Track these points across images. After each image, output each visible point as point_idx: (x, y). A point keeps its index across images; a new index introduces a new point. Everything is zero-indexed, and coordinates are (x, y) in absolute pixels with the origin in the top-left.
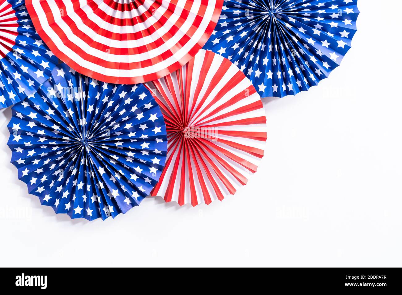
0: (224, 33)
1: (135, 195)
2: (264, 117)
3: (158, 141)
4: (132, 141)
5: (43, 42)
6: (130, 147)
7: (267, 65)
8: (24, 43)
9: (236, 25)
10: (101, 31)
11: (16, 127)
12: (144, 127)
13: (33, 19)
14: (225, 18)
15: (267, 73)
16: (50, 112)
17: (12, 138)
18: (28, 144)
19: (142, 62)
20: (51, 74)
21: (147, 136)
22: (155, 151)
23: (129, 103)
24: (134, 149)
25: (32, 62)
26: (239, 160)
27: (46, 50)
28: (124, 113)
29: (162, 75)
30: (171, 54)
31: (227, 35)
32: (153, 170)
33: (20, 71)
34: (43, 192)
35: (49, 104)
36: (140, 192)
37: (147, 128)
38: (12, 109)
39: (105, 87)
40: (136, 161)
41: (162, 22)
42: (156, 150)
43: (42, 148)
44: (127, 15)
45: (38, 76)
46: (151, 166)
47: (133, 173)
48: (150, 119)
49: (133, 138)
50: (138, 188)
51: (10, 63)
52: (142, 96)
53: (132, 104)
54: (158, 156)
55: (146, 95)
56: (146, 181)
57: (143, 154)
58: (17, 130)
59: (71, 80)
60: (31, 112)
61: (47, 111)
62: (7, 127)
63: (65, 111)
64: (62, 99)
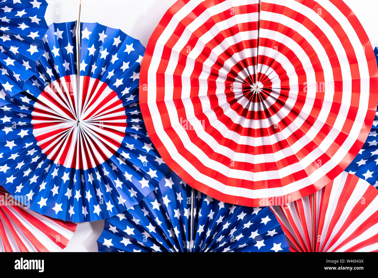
0: (372, 154)
5: (153, 146)
8: (131, 147)
10: (224, 141)
11: (108, 243)
13: (146, 120)
14: (375, 135)
16: (151, 228)
19: (269, 181)
20: (158, 185)
23: (249, 227)
25: (138, 169)
27: (156, 157)
28: (241, 239)
29: (293, 199)
30: (306, 176)
31: (376, 157)
33: (122, 179)
35: (151, 219)
38: (106, 221)
39: (221, 205)
41: (297, 135)
44: (256, 125)
45: (143, 186)
48: (272, 249)
51: (111, 167)
52: (266, 220)
53: (252, 229)
55: (271, 220)
58: (109, 247)
59: (180, 193)
60: (128, 226)
61: (147, 227)
62: (97, 242)
63: (170, 229)
64: (167, 214)
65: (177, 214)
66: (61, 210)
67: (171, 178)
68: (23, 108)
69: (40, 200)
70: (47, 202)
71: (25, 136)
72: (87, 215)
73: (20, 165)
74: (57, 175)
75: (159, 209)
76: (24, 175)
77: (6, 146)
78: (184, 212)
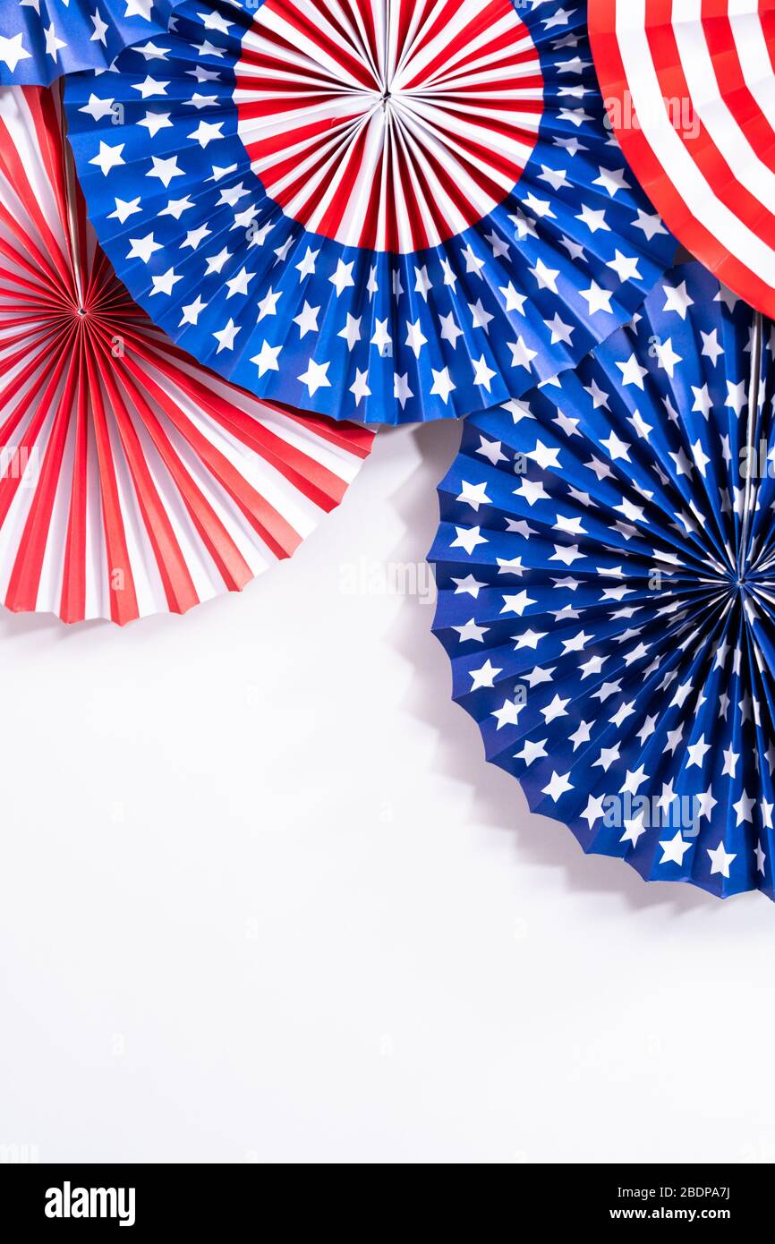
5: (629, 177)
8: (556, 178)
11: (474, 494)
13: (607, 90)
16: (616, 448)
17: (446, 535)
18: (512, 566)
20: (642, 305)
25: (576, 251)
27: (639, 211)
33: (525, 283)
34: (538, 761)
35: (616, 419)
38: (467, 423)
43: (557, 586)
45: (592, 310)
51: (490, 246)
58: (476, 508)
59: (714, 332)
60: (539, 442)
61: (603, 442)
62: (438, 490)
63: (676, 451)
64: (667, 403)
65: (702, 401)
66: (327, 383)
67: (683, 284)
68: (206, 49)
69: (258, 351)
70: (279, 358)
71: (213, 143)
72: (408, 400)
73: (194, 238)
74: (312, 270)
75: (641, 385)
76: (209, 272)
77: (151, 174)
78: (725, 394)
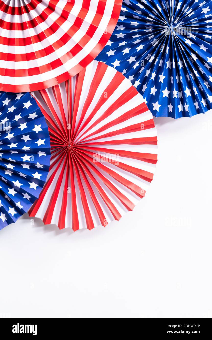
0: (119, 45)
1: (12, 211)
2: (156, 138)
3: (41, 154)
4: (13, 152)
6: (10, 159)
7: (162, 82)
9: (134, 37)
12: (26, 138)
14: (122, 29)
15: (163, 91)
19: (29, 70)
21: (29, 147)
22: (36, 164)
23: (13, 112)
24: (14, 161)
26: (127, 183)
29: (50, 85)
30: (61, 64)
31: (123, 48)
32: (33, 185)
36: (17, 209)
37: (30, 139)
40: (16, 175)
41: (53, 29)
42: (38, 163)
44: (17, 19)
46: (31, 181)
47: (11, 188)
48: (33, 130)
49: (14, 149)
50: (16, 203)
52: (27, 105)
53: (16, 113)
54: (40, 170)
55: (31, 104)
56: (24, 197)
57: (23, 168)
